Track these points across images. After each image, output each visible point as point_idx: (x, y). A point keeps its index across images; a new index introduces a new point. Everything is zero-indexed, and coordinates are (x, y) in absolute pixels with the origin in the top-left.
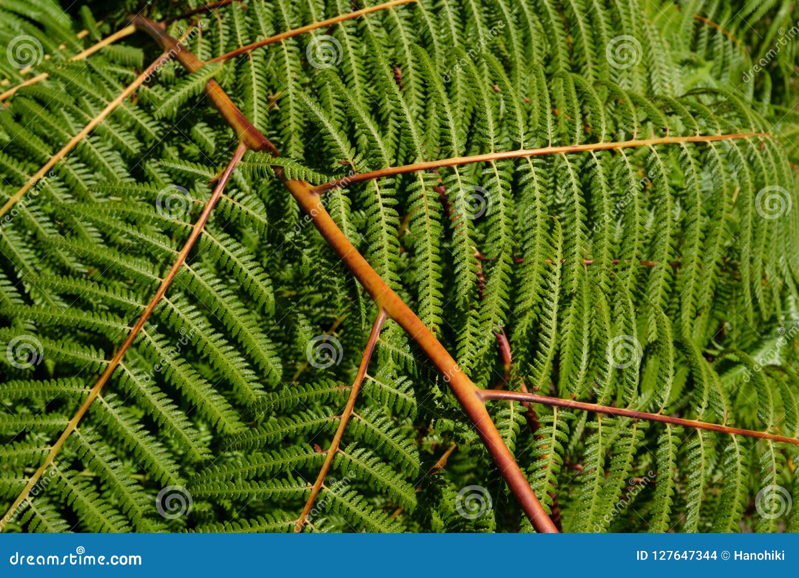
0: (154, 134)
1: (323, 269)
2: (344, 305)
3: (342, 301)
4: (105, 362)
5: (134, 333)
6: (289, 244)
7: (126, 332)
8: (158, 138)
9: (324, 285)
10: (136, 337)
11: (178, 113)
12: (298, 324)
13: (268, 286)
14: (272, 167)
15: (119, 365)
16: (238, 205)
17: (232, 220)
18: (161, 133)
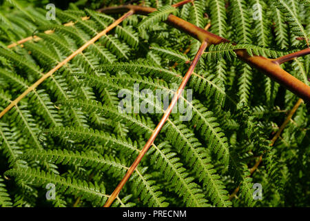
0: (124, 54)
1: (261, 132)
2: (273, 163)
3: (272, 159)
4: (106, 196)
5: (130, 172)
6: (239, 111)
7: (124, 170)
8: (127, 57)
9: (261, 145)
10: (131, 176)
11: (139, 44)
12: (244, 174)
13: (225, 142)
14: (234, 51)
15: (116, 199)
16: (205, 80)
17: (200, 92)
18: (129, 54)
